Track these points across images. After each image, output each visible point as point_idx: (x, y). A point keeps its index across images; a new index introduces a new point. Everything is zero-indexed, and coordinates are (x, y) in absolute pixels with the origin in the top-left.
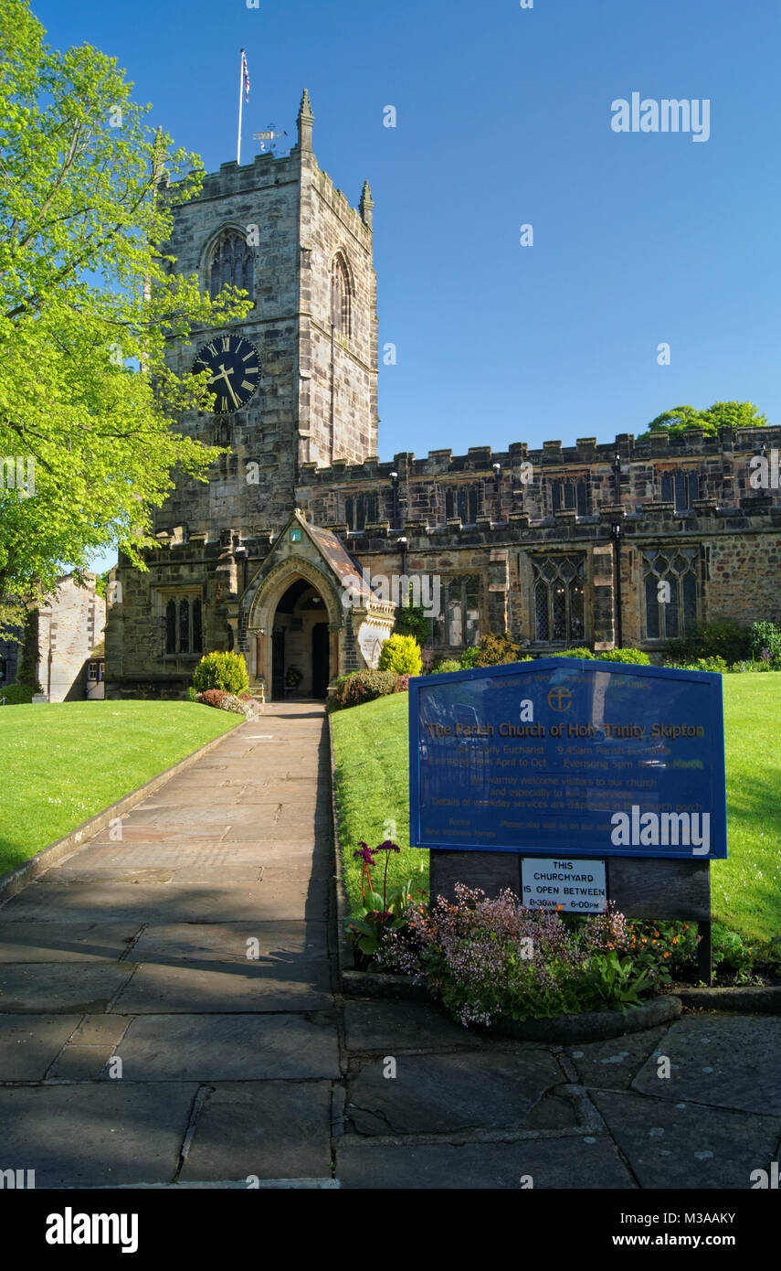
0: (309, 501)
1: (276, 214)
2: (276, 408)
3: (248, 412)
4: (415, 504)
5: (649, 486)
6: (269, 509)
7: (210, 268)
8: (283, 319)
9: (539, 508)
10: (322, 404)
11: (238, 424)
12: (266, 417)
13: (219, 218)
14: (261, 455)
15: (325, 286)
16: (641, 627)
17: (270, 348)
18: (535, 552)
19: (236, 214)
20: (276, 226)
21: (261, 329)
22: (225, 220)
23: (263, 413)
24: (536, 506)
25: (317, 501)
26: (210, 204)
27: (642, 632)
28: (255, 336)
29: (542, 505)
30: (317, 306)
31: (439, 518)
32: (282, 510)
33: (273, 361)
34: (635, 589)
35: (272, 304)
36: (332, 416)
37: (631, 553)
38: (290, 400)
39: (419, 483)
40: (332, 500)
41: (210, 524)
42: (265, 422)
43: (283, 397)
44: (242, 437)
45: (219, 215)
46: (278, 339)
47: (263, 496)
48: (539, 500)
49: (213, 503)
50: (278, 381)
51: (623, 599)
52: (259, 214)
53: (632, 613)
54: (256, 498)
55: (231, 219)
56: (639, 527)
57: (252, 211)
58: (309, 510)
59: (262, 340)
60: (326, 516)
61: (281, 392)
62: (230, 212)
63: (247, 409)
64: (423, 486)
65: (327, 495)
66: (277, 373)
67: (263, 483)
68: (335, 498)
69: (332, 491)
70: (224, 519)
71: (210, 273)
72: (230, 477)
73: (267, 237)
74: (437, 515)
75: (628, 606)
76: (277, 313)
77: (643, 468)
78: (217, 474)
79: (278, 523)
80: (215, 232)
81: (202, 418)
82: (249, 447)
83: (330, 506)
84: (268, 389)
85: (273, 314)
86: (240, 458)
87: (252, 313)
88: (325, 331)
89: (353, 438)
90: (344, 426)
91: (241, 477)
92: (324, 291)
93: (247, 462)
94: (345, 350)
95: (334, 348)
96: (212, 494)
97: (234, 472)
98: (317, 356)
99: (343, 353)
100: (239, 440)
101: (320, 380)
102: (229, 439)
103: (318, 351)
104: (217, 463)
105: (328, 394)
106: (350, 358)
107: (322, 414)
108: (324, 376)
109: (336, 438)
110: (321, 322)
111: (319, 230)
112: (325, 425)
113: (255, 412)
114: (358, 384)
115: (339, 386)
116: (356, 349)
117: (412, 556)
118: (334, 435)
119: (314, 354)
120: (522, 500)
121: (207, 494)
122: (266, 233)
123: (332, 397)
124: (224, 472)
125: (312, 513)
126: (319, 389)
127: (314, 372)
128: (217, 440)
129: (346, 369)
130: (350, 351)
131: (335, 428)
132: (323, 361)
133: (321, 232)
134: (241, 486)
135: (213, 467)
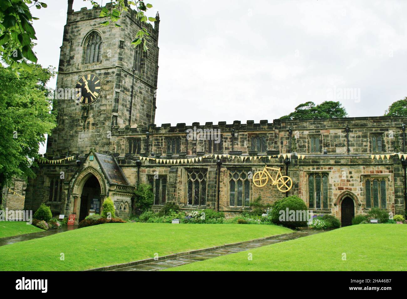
0: (115, 142)
1: (112, 26)
2: (106, 103)
3: (95, 104)
4: (155, 145)
5: (245, 142)
6: (100, 144)
7: (86, 46)
8: (111, 68)
9: (203, 149)
10: (126, 102)
11: (91, 109)
12: (102, 107)
13: (91, 27)
14: (99, 122)
15: (131, 55)
16: (227, 201)
17: (106, 79)
18: (188, 168)
19: (97, 26)
20: (111, 31)
21: (103, 71)
22: (93, 28)
23: (101, 105)
24: (201, 148)
25: (118, 142)
26: (88, 21)
27: (227, 203)
28: (100, 74)
29: (204, 148)
30: (127, 63)
31: (164, 151)
32: (105, 145)
33: (106, 85)
34: (225, 186)
35: (108, 62)
36: (131, 107)
37: (224, 171)
38: (111, 100)
39: (157, 137)
40: (124, 142)
41: (77, 149)
42: (101, 109)
43: (108, 99)
44: (92, 114)
45: (91, 25)
46: (108, 76)
47: (98, 139)
48: (203, 146)
49: (79, 140)
50: (107, 93)
51: (220, 189)
52: (106, 26)
53: (223, 195)
54: (95, 139)
55: (95, 27)
56: (228, 160)
58: (115, 145)
59: (103, 76)
60: (121, 148)
61: (108, 97)
62: (95, 25)
63: (95, 103)
64: (158, 138)
65: (122, 140)
66: (107, 89)
67: (98, 134)
68: (125, 141)
69: (124, 138)
70: (83, 147)
71: (86, 48)
72: (86, 130)
73: (108, 35)
74: (163, 150)
75: (222, 192)
77: (243, 135)
78: (81, 129)
79: (103, 150)
80: (89, 32)
81: (78, 106)
82: (94, 118)
83: (123, 144)
84: (103, 96)
85: (107, 66)
86: (91, 123)
87: (100, 65)
88: (130, 73)
89: (142, 115)
90: (137, 111)
91: (91, 130)
92: (131, 57)
93: (93, 124)
94: (140, 80)
95: (134, 79)
96: (79, 137)
97: (88, 128)
98: (125, 83)
99: (139, 81)
100: (91, 115)
101: (126, 92)
102: (87, 115)
103: (126, 81)
104: (82, 124)
105: (130, 98)
106: (143, 83)
107: (126, 106)
108: (128, 91)
109: (133, 115)
110: (128, 69)
111: (129, 32)
112: (127, 110)
113: (98, 104)
114: (146, 93)
115: (136, 94)
116: (147, 79)
117: (142, 168)
118: (132, 115)
119: (123, 82)
120: (196, 146)
121: (77, 136)
122: (108, 34)
123: (132, 99)
124: (84, 128)
125: (116, 147)
126: (125, 96)
127: (123, 89)
128: (83, 115)
129: (140, 87)
130: (143, 80)
131: (132, 111)
132: (128, 85)
133: (131, 34)
134: (90, 134)
135: (80, 126)
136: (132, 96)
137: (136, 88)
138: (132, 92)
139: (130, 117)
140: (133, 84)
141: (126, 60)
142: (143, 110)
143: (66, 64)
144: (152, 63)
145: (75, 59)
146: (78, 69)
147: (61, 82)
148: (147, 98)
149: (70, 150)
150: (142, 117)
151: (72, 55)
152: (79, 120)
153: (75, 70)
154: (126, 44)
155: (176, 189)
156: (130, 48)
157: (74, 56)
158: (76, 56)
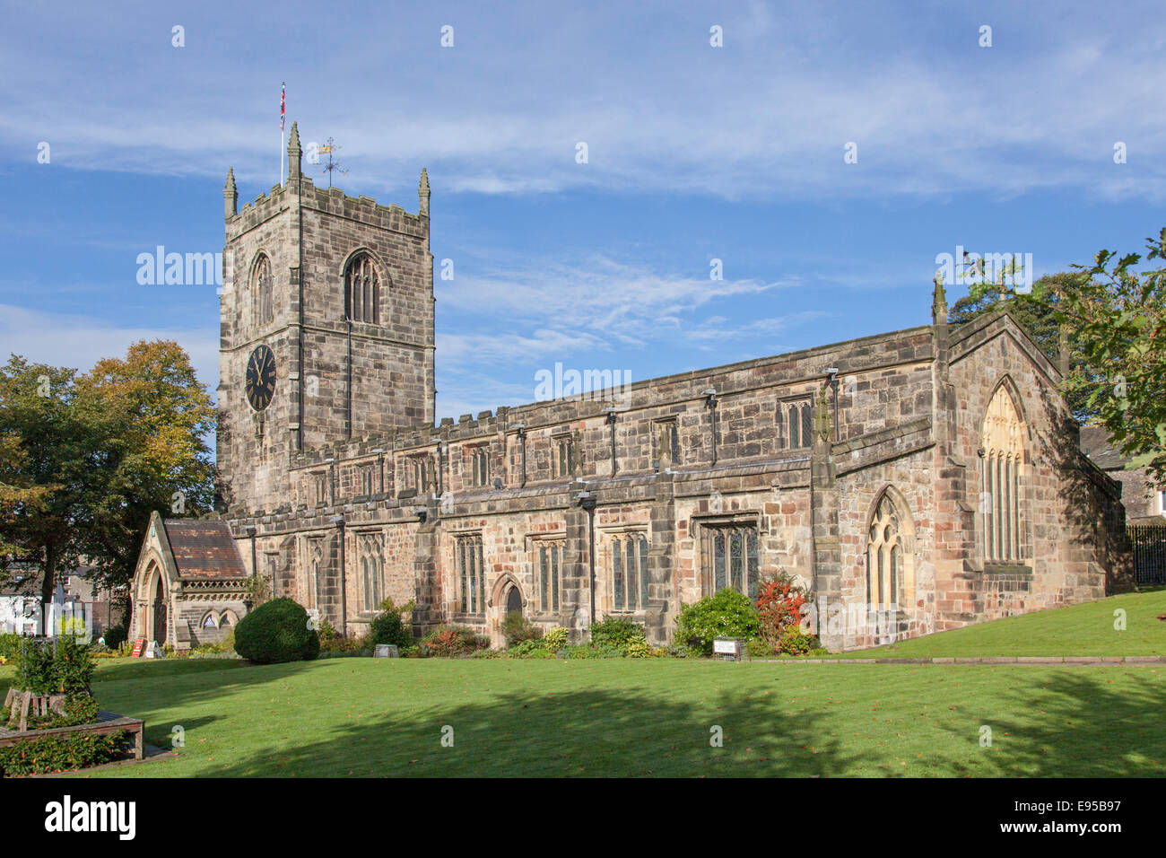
0: (296, 483)
1: (282, 238)
2: (283, 405)
3: (271, 409)
4: (343, 485)
5: (459, 465)
6: (280, 489)
7: (258, 287)
8: (284, 329)
9: (403, 486)
10: (331, 394)
11: (266, 420)
12: (279, 413)
13: (256, 244)
14: (277, 444)
17: (281, 355)
19: (264, 240)
20: (283, 249)
21: (276, 338)
22: (259, 246)
23: (278, 410)
25: (299, 483)
26: (252, 233)
28: (274, 345)
30: (319, 311)
32: (285, 490)
33: (282, 366)
35: (281, 317)
36: (348, 404)
39: (345, 466)
40: (306, 482)
41: (255, 501)
42: (279, 417)
43: (286, 396)
44: (269, 429)
45: (257, 242)
46: (284, 347)
47: (279, 478)
48: (403, 480)
49: (257, 484)
50: (284, 382)
51: (347, 577)
52: (274, 239)
53: (351, 590)
54: (275, 480)
55: (262, 245)
57: (272, 237)
59: (276, 348)
60: (302, 495)
61: (286, 392)
62: (261, 239)
63: (271, 407)
64: (347, 468)
66: (283, 375)
67: (278, 468)
69: (306, 473)
70: (261, 498)
71: (258, 292)
72: (264, 463)
73: (278, 259)
76: (283, 325)
77: (456, 448)
78: (258, 460)
80: (254, 257)
82: (272, 438)
83: (305, 487)
84: (280, 389)
86: (269, 447)
87: (272, 325)
88: (334, 330)
89: (391, 414)
90: (372, 407)
91: (269, 462)
92: (333, 295)
93: (272, 450)
94: (373, 339)
95: (353, 342)
96: (256, 477)
97: (265, 458)
98: (321, 354)
99: (370, 343)
100: (267, 431)
101: (326, 374)
102: (262, 432)
103: (323, 350)
104: (258, 451)
105: (342, 385)
106: (383, 344)
107: (330, 403)
108: (336, 368)
109: (359, 419)
110: (327, 324)
111: (320, 243)
112: (336, 412)
113: (274, 408)
114: (401, 364)
115: (363, 373)
116: (396, 334)
117: (257, 539)
118: (353, 418)
119: (315, 355)
120: (393, 480)
121: (254, 476)
122: (278, 254)
123: (350, 386)
124: (261, 459)
125: (297, 492)
126: (323, 383)
127: (315, 369)
128: (257, 433)
129: (377, 355)
130: (385, 338)
131: (354, 410)
132: (331, 357)
133: (325, 244)
134: (269, 470)
135: (257, 455)
136: (349, 379)
137: (359, 360)
138: (349, 370)
139: (349, 425)
140: (350, 352)
141: (316, 306)
142: (392, 402)
143: (232, 331)
144: (413, 295)
145: (243, 320)
146: (247, 339)
147: (228, 370)
148: (403, 374)
149: (248, 505)
150: (392, 418)
151: (239, 311)
152: (254, 443)
153: (245, 342)
154: (312, 270)
155: (290, 580)
156: (328, 277)
157: (241, 312)
158: (244, 311)
